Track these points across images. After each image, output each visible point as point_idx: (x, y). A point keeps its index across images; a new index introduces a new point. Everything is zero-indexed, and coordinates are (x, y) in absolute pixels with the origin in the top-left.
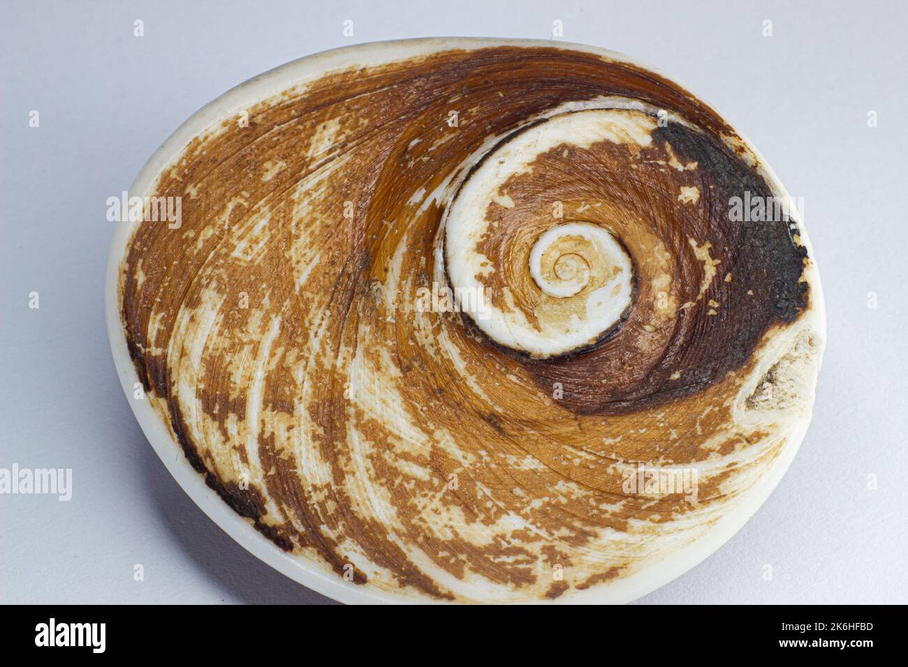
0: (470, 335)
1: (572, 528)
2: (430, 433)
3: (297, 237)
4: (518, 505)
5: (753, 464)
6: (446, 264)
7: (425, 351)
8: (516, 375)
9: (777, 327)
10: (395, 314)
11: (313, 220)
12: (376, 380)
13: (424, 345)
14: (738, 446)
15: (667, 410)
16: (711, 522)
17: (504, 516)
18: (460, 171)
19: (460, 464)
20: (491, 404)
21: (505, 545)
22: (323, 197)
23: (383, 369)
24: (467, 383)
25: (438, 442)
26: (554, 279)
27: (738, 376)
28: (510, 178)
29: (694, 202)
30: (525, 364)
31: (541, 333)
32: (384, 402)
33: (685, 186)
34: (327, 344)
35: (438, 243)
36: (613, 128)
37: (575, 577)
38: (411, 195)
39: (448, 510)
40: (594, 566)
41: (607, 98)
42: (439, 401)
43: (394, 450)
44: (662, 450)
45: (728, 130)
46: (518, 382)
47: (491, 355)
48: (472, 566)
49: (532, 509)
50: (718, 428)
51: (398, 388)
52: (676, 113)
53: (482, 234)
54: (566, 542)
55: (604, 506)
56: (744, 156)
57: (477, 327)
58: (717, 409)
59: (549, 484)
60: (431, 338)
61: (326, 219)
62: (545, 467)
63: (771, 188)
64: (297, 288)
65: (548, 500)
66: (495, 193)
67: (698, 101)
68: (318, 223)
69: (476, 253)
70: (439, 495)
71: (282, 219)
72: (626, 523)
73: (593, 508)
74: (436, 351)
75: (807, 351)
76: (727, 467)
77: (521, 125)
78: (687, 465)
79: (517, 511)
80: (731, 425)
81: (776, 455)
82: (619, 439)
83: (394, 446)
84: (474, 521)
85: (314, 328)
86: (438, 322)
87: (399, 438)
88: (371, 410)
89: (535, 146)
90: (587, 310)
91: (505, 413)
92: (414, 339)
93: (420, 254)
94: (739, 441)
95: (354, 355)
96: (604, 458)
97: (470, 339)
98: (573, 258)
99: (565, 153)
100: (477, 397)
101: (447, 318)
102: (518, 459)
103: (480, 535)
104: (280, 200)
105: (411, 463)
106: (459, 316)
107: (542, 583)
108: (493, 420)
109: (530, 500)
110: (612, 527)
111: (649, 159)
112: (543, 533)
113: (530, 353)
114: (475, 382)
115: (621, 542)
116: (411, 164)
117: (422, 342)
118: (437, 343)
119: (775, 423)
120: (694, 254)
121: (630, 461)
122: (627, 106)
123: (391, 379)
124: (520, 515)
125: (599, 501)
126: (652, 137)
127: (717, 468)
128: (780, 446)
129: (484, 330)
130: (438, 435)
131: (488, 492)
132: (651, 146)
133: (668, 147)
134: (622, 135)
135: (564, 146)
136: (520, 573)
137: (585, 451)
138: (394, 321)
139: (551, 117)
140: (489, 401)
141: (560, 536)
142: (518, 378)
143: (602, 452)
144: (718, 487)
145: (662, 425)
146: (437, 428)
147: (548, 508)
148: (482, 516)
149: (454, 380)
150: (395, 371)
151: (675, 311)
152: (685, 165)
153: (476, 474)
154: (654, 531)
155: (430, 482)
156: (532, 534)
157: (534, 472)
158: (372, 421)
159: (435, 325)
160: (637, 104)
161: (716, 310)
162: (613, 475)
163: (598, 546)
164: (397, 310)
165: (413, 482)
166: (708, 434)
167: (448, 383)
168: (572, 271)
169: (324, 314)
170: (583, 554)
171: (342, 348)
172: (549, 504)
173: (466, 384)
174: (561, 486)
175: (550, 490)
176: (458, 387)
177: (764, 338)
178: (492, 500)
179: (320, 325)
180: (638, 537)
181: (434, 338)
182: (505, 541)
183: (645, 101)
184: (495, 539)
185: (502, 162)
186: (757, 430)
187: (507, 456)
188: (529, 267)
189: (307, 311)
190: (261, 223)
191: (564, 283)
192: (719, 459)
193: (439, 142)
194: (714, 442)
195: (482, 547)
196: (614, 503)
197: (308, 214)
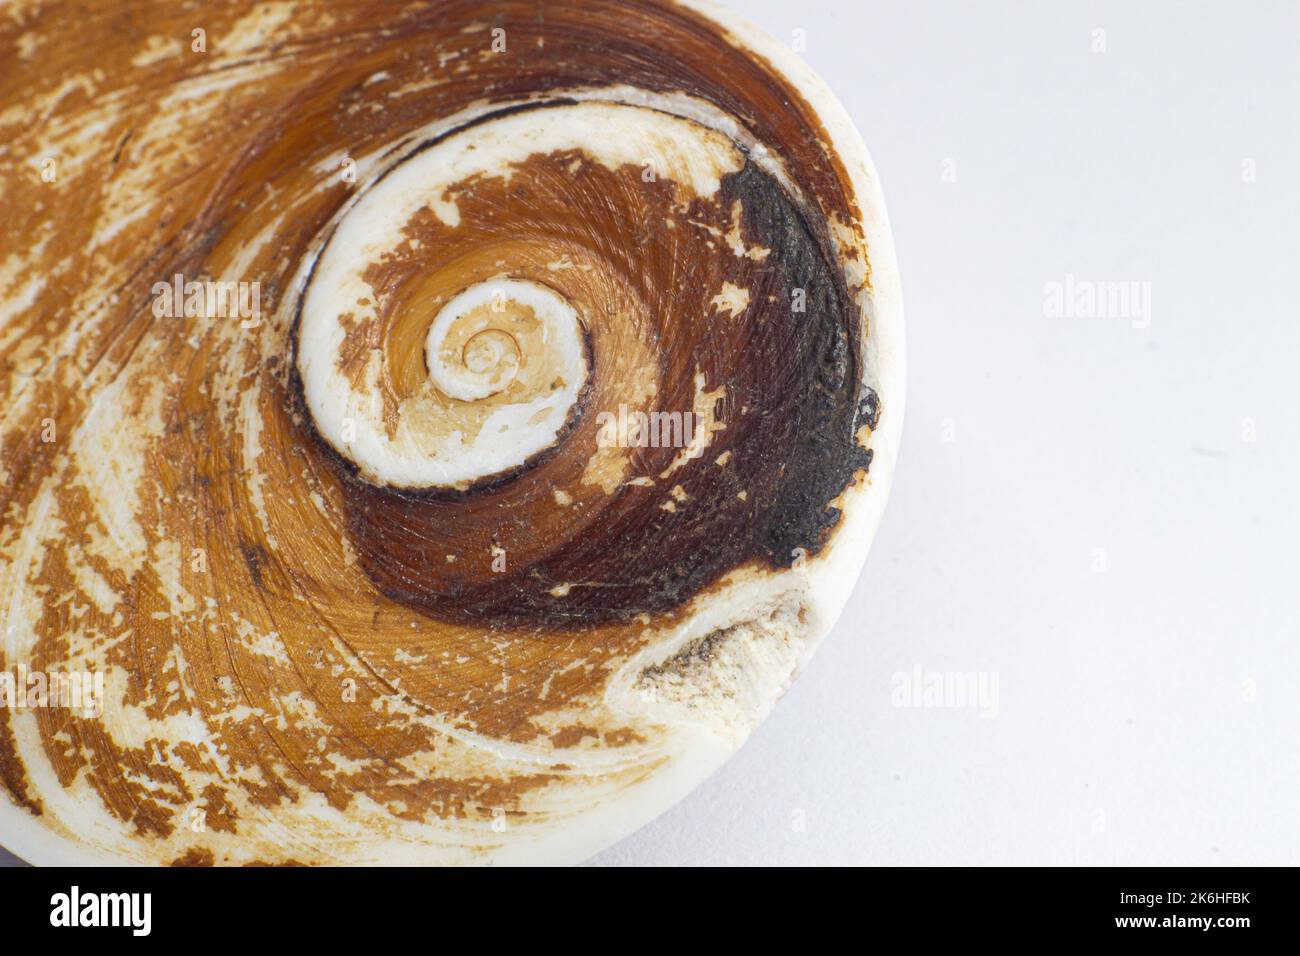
0: (289, 407)
1: (267, 773)
2: (152, 540)
3: (134, 166)
4: (213, 705)
5: (595, 781)
6: (310, 280)
7: (214, 408)
8: (324, 497)
9: (754, 568)
10: (204, 335)
11: (172, 148)
12: (123, 428)
13: (217, 400)
14: (587, 741)
15: (516, 641)
16: (480, 849)
17: (182, 714)
18: (408, 141)
19: (166, 607)
20: (266, 530)
21: (157, 759)
22: (205, 117)
23: (141, 416)
24: (248, 483)
25: (156, 559)
26: (456, 363)
27: (650, 626)
28: (472, 177)
29: (733, 315)
30: (345, 484)
31: (392, 443)
32: (115, 466)
33: (732, 282)
34: (87, 347)
35: (316, 245)
36: (669, 149)
37: (230, 852)
38: (324, 156)
39: (109, 671)
40: (266, 847)
41: (690, 98)
42: (195, 496)
43: (88, 547)
44: (472, 702)
45: (848, 214)
46: (322, 510)
47: (304, 451)
48: (93, 773)
49: (230, 719)
50: (573, 700)
51: (147, 452)
52: (781, 159)
53: (385, 252)
54: (246, 792)
55: (334, 758)
56: (850, 265)
57: (303, 398)
58: (590, 667)
59: (276, 690)
60: (234, 390)
61: (191, 152)
62: (287, 660)
63: (863, 332)
64: (92, 245)
65: (260, 715)
66: (438, 193)
67: (833, 152)
68: (175, 155)
69: (360, 279)
70: (111, 643)
71: (128, 131)
72: (351, 797)
73: (317, 753)
74: (230, 414)
75: (790, 628)
76: (552, 768)
77: (534, 98)
78: (493, 741)
79: (206, 712)
80: (595, 703)
81: (639, 780)
82: (419, 659)
83: (90, 541)
84: (135, 704)
85: (81, 315)
86: (254, 371)
87: (104, 532)
88: (89, 473)
89: (535, 139)
90: (482, 432)
91: (279, 552)
92: (209, 384)
93: (285, 254)
94: (593, 732)
95: (113, 378)
96: (381, 680)
97: (285, 413)
98: (502, 340)
99: (575, 166)
100: (251, 511)
101: (269, 368)
102: (256, 631)
103: (130, 729)
104: (141, 102)
105: (99, 577)
106: (287, 370)
107: (177, 843)
108: (256, 555)
109: (235, 705)
110: (326, 795)
111: (698, 220)
112: (222, 763)
113: (358, 470)
114: (260, 486)
115: (326, 826)
116: (354, 109)
117: (218, 393)
118: (238, 403)
119: (664, 725)
120: (692, 401)
121: (414, 701)
122: (712, 122)
123: (144, 436)
124: (207, 722)
125: (332, 747)
126: (722, 186)
127: (535, 765)
128: (653, 768)
129: (310, 406)
130: (161, 549)
131: (182, 666)
132: (712, 199)
133: (738, 209)
134: (677, 165)
135: (578, 153)
136: (153, 813)
137: (360, 659)
138: (196, 346)
139: (585, 101)
140: (265, 523)
141: (244, 778)
142: (327, 502)
143: (383, 670)
144: (518, 795)
145: (495, 661)
146: (167, 537)
147: (253, 727)
148: (151, 701)
149: (232, 471)
150: (157, 426)
151: (616, 485)
152: (748, 249)
153: (181, 631)
154: (384, 827)
155: (109, 619)
156: (205, 759)
157: (267, 661)
158: (83, 491)
159: (248, 374)
160: (729, 124)
161: (679, 505)
162: (377, 713)
163: (290, 817)
164: (211, 330)
165: (86, 607)
166: (554, 703)
167: (221, 473)
168: (490, 359)
169: (108, 300)
170: (259, 820)
171: (105, 362)
172: (258, 721)
173: (245, 484)
174: (293, 701)
175: (274, 699)
176: (233, 484)
177: (723, 579)
178: (180, 682)
179: (93, 314)
180: (356, 827)
181: (238, 395)
182: (161, 752)
183: (744, 123)
184: (148, 744)
185: (471, 147)
186: (630, 727)
187: (243, 621)
188: (429, 330)
189: (87, 286)
190: (94, 127)
191: (468, 374)
192: (546, 750)
193: (413, 88)
194: (554, 721)
195: (123, 749)
196: (353, 757)
197: (170, 136)
